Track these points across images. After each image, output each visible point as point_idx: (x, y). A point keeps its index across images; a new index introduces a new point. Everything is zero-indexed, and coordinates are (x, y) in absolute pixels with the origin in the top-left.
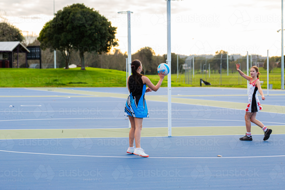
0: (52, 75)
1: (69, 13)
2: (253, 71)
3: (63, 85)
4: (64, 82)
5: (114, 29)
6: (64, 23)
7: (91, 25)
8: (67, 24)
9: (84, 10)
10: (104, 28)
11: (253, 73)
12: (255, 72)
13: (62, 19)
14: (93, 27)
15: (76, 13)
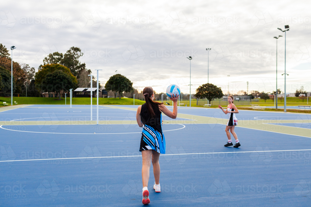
0: (108, 100)
1: (115, 77)
2: (230, 99)
3: (111, 104)
4: (111, 103)
5: (132, 83)
6: (113, 81)
7: (123, 82)
8: (114, 81)
9: (120, 76)
10: (127, 83)
11: (230, 100)
12: (232, 99)
13: (112, 79)
14: (123, 83)
15: (117, 77)
